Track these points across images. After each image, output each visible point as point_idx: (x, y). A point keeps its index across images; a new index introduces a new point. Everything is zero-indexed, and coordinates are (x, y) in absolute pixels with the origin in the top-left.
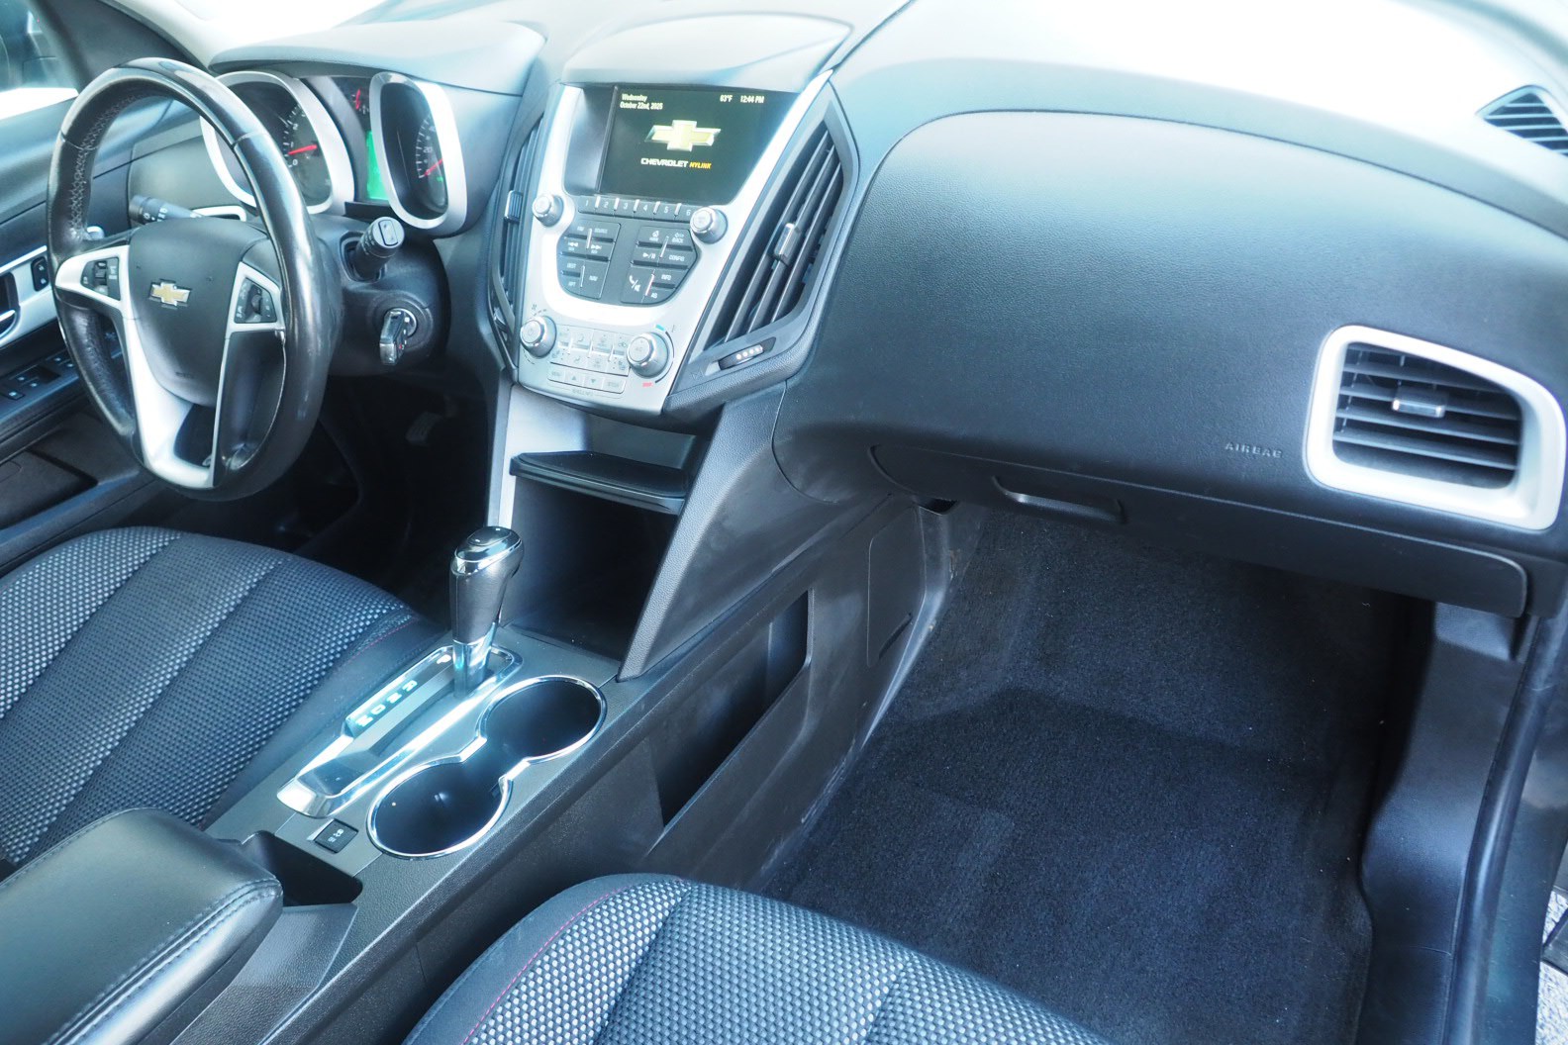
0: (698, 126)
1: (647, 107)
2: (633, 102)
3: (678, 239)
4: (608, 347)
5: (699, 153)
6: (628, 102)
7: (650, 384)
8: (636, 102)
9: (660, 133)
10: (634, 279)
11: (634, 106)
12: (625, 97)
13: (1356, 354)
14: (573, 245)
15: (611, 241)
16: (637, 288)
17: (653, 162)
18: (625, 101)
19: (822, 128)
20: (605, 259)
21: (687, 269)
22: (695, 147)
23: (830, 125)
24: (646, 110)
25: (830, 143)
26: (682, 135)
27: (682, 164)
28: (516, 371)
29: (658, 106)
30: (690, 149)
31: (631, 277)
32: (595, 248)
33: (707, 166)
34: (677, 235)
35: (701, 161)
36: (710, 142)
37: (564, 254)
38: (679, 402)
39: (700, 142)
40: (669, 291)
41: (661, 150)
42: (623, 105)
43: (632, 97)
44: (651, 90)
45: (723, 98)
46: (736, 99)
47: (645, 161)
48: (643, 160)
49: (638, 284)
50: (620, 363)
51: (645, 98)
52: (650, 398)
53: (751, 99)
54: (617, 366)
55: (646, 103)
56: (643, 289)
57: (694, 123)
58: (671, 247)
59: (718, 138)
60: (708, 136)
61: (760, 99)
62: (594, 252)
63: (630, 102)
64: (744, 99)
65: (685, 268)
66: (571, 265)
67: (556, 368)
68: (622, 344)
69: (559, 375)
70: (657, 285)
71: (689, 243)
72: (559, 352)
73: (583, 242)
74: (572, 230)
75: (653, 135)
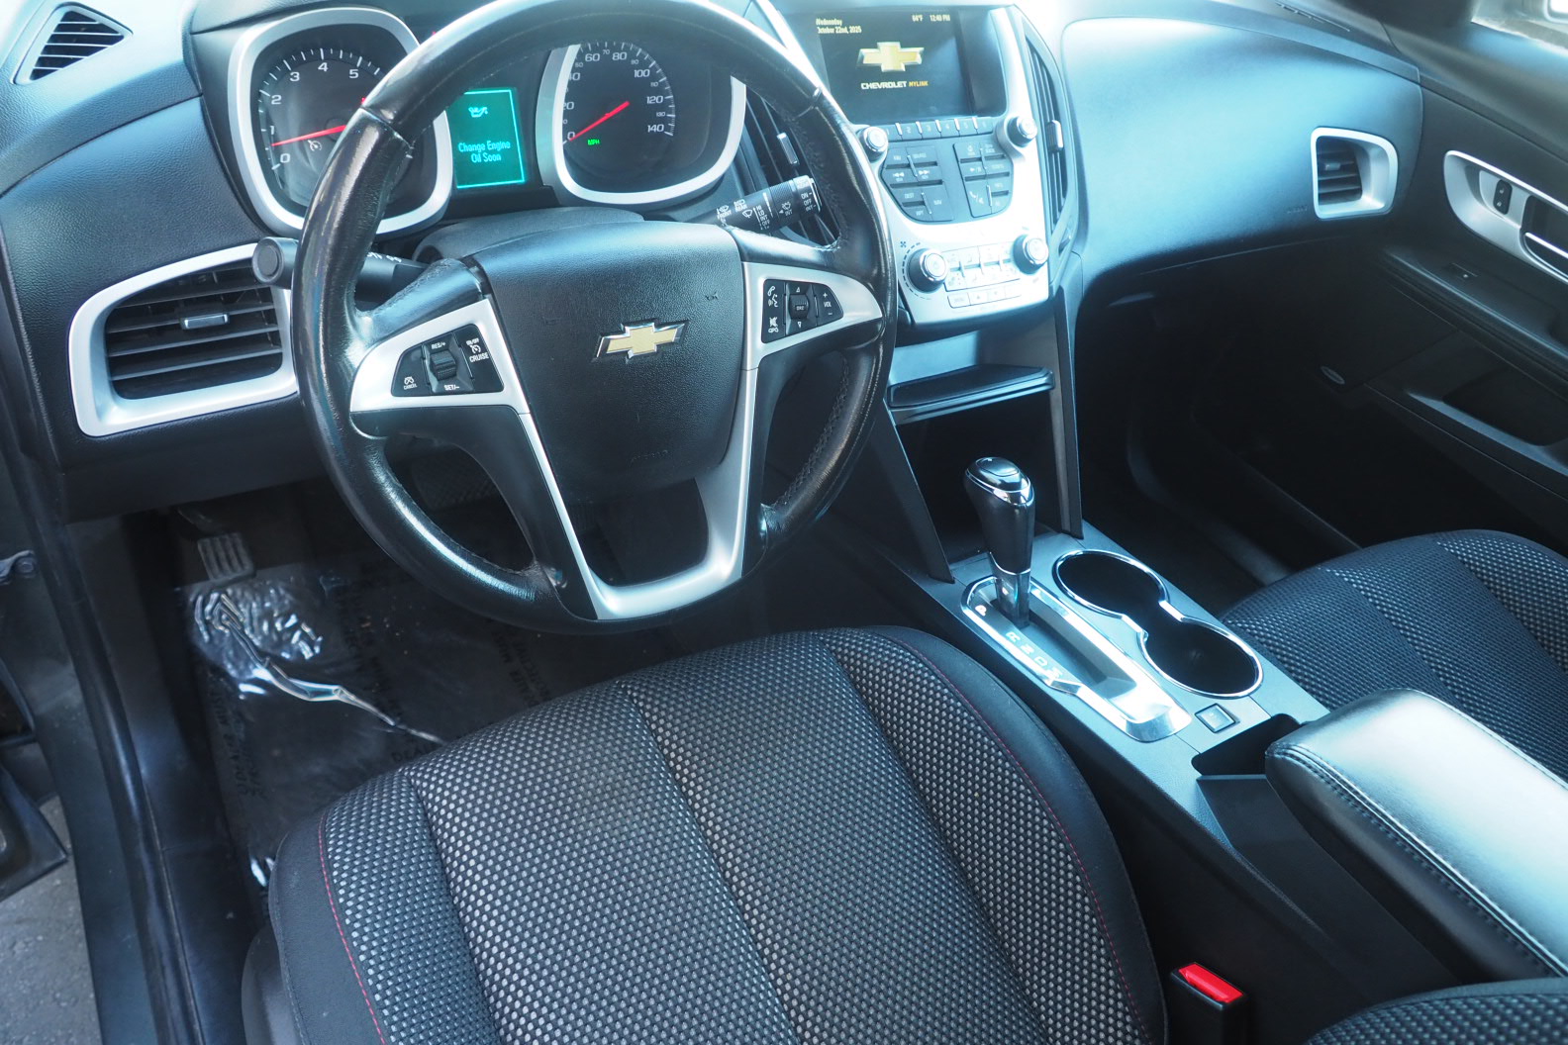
0: (903, 46)
1: (845, 30)
2: (830, 27)
3: (991, 150)
5: (911, 72)
6: (825, 27)
8: (833, 26)
9: (869, 56)
10: (974, 193)
11: (832, 31)
12: (818, 22)
14: (899, 176)
15: (933, 164)
16: (982, 201)
17: (873, 86)
18: (821, 26)
20: (939, 182)
21: (1008, 178)
22: (907, 67)
23: (1028, 36)
24: (845, 34)
25: (1032, 51)
26: (891, 56)
27: (901, 84)
29: (856, 29)
30: (904, 69)
32: (924, 174)
33: (925, 83)
35: (918, 79)
36: (918, 60)
40: (1006, 196)
41: (874, 73)
43: (825, 22)
44: (844, 13)
45: (915, 18)
46: (926, 18)
47: (864, 86)
48: (862, 85)
49: (980, 198)
50: (1011, 269)
51: (840, 22)
53: (939, 18)
55: (843, 26)
56: (987, 201)
57: (898, 44)
58: (988, 158)
60: (914, 55)
61: (947, 18)
62: (925, 178)
64: (933, 18)
65: (1007, 174)
66: (909, 195)
67: (953, 296)
68: (1007, 252)
69: (961, 299)
70: (995, 194)
71: (1000, 152)
72: (953, 279)
73: (908, 171)
74: (889, 161)
75: (863, 58)
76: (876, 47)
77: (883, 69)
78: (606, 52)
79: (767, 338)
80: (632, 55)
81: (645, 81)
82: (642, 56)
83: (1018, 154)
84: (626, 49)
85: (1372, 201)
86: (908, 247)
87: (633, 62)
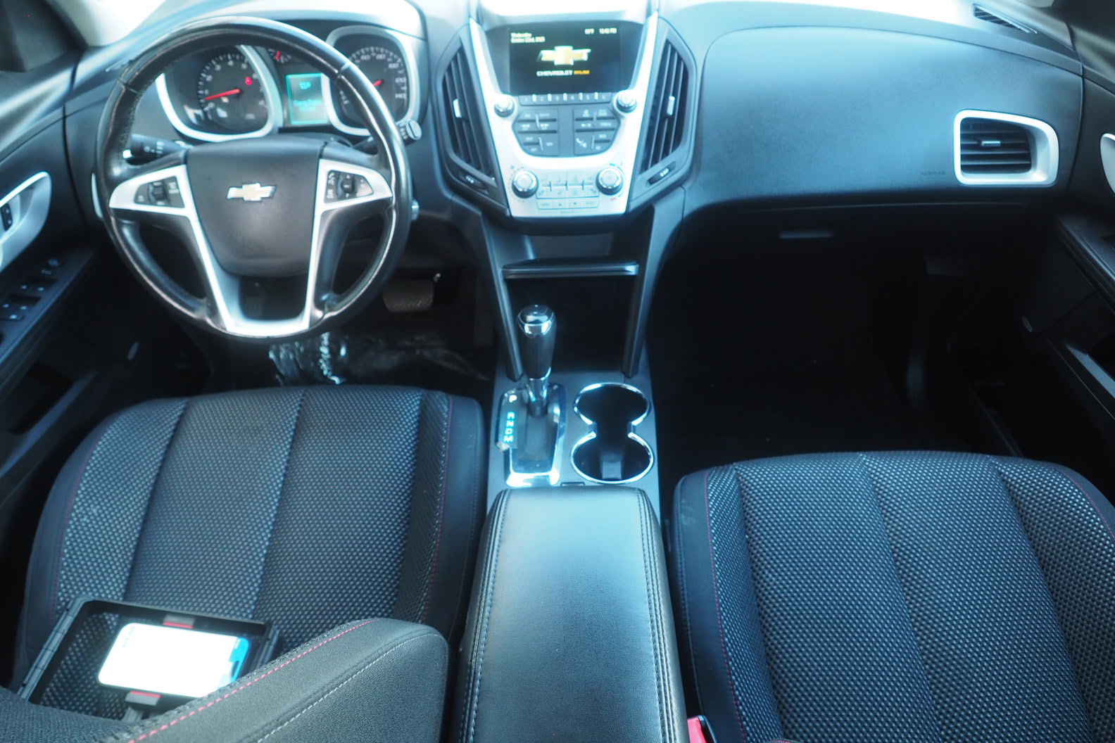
0: (573, 49)
1: (532, 40)
2: (521, 38)
3: (603, 113)
4: (581, 182)
5: (578, 65)
7: (615, 199)
8: (523, 38)
9: (546, 55)
10: (580, 140)
11: (522, 40)
12: (513, 35)
13: (966, 124)
14: (526, 127)
15: (554, 120)
16: (585, 145)
17: (546, 73)
18: (515, 38)
19: (667, 43)
20: (555, 132)
21: (614, 130)
22: (575, 62)
23: (671, 41)
24: (532, 42)
25: (674, 50)
26: (563, 56)
27: (569, 73)
29: (541, 39)
30: (572, 63)
31: (578, 140)
32: (545, 126)
33: (587, 72)
34: (601, 111)
35: (582, 69)
36: (585, 58)
37: (519, 133)
38: (633, 205)
39: (578, 58)
40: (608, 143)
41: (550, 66)
42: (513, 41)
43: (519, 35)
44: (535, 29)
45: (587, 31)
46: (597, 31)
47: (539, 74)
49: (584, 142)
50: (592, 190)
51: (529, 35)
52: (617, 206)
53: (607, 30)
55: (531, 38)
56: (588, 145)
57: (570, 47)
58: (600, 119)
59: (590, 55)
60: (583, 54)
61: (614, 31)
62: (543, 129)
63: (517, 38)
64: (602, 31)
65: (613, 129)
66: (529, 139)
67: (541, 201)
68: (590, 178)
69: (547, 205)
70: (597, 142)
71: (611, 115)
72: (543, 191)
73: (533, 124)
74: (521, 118)
75: (541, 56)
77: (556, 63)
78: (373, 54)
79: (327, 200)
80: (388, 56)
81: (396, 70)
82: (393, 57)
83: (623, 117)
84: (384, 53)
85: (1041, 174)
86: (515, 169)
87: (389, 60)
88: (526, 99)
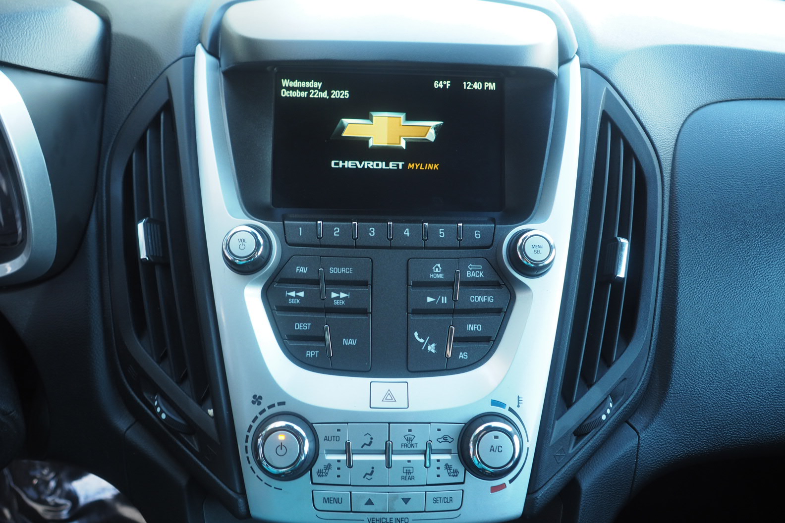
0: (408, 118)
1: (324, 95)
2: (301, 89)
3: (477, 271)
4: (422, 446)
5: (417, 149)
6: (294, 89)
7: (500, 486)
8: (306, 89)
9: (353, 127)
10: (422, 336)
11: (304, 94)
12: (285, 83)
14: (295, 295)
15: (365, 284)
16: (432, 348)
17: (349, 164)
18: (289, 89)
19: (606, 120)
20: (362, 312)
21: (501, 314)
22: (409, 144)
24: (325, 99)
25: (617, 133)
26: (388, 129)
27: (395, 165)
28: (240, 501)
29: (342, 94)
31: (416, 334)
32: (339, 297)
34: (472, 266)
35: (423, 160)
36: (431, 137)
39: (415, 137)
40: (485, 346)
42: (285, 93)
43: (296, 84)
45: (440, 84)
46: (457, 85)
47: (336, 164)
48: (333, 162)
49: (430, 343)
50: (448, 467)
51: (318, 84)
53: (477, 86)
54: (443, 472)
55: (322, 90)
56: (441, 349)
57: (402, 116)
58: (467, 284)
59: (440, 132)
60: (426, 130)
61: (490, 87)
62: (337, 303)
63: (292, 89)
64: (467, 86)
65: (497, 312)
66: (303, 325)
67: (322, 492)
68: (445, 438)
69: (337, 501)
70: (463, 340)
71: (494, 278)
72: (328, 466)
73: (315, 288)
74: (286, 274)
75: (343, 128)
76: (367, 117)
77: (371, 143)
83: (524, 287)
86: (265, 404)
88: (300, 228)
